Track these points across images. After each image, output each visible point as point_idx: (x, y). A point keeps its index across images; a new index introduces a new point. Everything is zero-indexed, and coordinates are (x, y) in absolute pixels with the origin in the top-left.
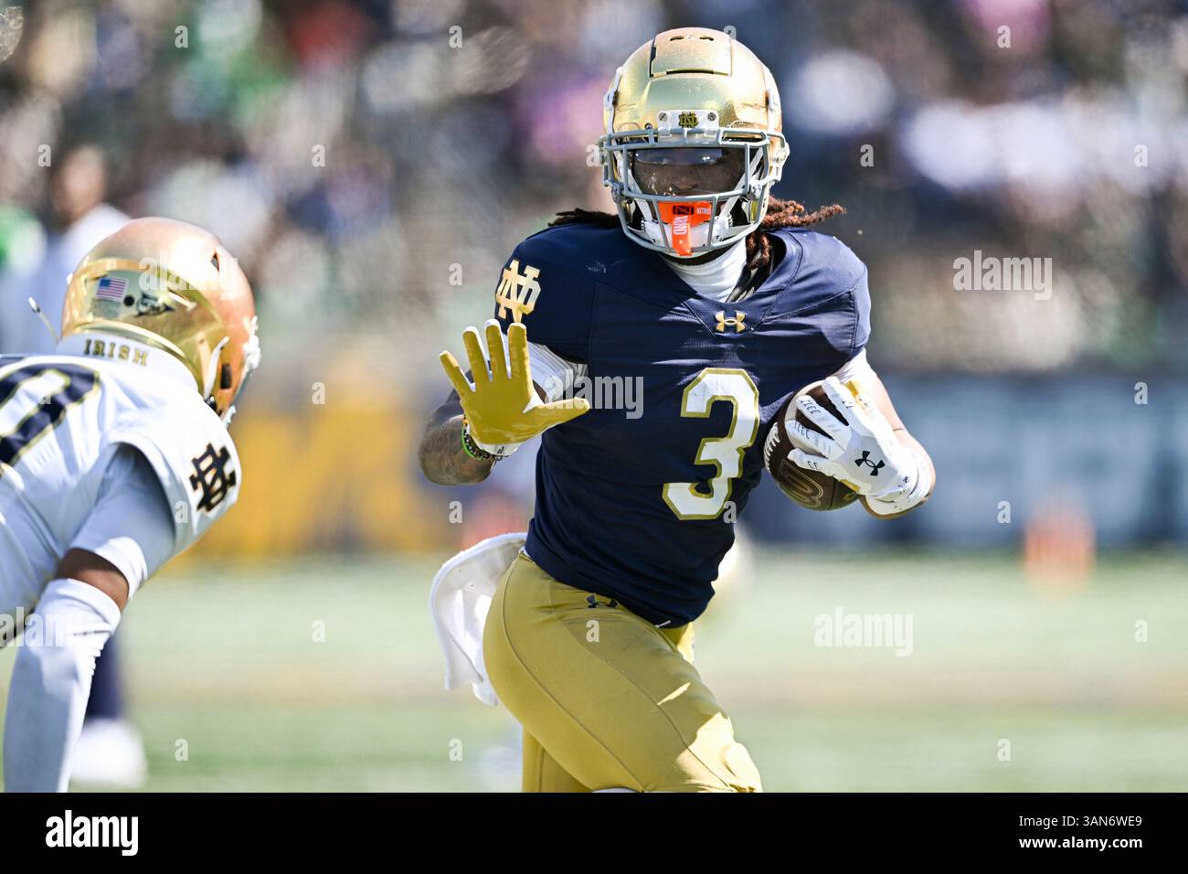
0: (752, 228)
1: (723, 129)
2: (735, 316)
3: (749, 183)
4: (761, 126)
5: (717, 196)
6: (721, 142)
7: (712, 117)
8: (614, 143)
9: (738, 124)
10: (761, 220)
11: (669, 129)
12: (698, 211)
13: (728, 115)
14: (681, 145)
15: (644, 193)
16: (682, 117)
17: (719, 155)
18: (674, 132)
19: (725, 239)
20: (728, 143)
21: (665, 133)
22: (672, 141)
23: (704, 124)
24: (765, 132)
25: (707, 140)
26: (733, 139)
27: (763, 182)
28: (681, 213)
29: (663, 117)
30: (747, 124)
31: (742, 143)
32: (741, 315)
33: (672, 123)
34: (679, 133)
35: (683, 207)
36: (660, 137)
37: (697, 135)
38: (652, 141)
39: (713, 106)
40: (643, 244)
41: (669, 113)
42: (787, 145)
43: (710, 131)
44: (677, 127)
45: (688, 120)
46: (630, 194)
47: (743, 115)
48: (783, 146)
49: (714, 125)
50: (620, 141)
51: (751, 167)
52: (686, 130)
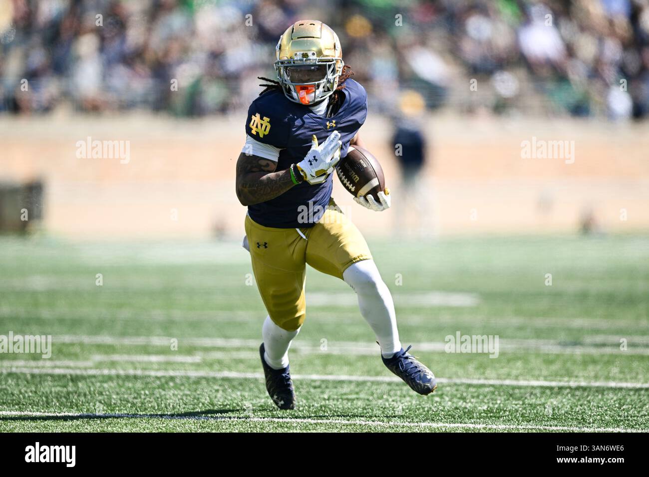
0: (331, 93)
1: (318, 58)
2: (332, 122)
3: (328, 77)
4: (332, 56)
5: (316, 83)
6: (317, 63)
7: (313, 54)
8: (280, 63)
9: (324, 56)
10: (334, 89)
11: (298, 59)
12: (309, 88)
13: (320, 53)
14: (303, 64)
15: (292, 82)
16: (303, 54)
17: (317, 67)
18: (300, 60)
19: (321, 97)
20: (320, 63)
21: (297, 60)
22: (300, 63)
23: (311, 57)
24: (334, 58)
25: (312, 62)
26: (322, 62)
27: (334, 76)
28: (303, 89)
29: (296, 54)
30: (327, 56)
31: (325, 63)
32: (334, 121)
33: (299, 57)
34: (302, 60)
35: (304, 87)
36: (295, 62)
37: (308, 61)
38: (292, 63)
39: (314, 49)
40: (292, 100)
41: (298, 53)
42: (343, 62)
43: (313, 59)
44: (301, 58)
45: (305, 55)
46: (286, 83)
47: (325, 53)
48: (341, 62)
49: (315, 57)
50: (282, 63)
51: (329, 72)
52: (304, 59)
